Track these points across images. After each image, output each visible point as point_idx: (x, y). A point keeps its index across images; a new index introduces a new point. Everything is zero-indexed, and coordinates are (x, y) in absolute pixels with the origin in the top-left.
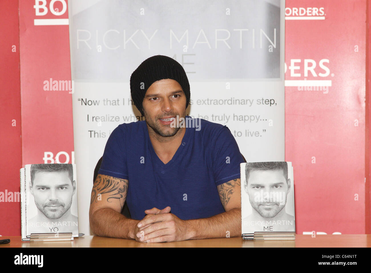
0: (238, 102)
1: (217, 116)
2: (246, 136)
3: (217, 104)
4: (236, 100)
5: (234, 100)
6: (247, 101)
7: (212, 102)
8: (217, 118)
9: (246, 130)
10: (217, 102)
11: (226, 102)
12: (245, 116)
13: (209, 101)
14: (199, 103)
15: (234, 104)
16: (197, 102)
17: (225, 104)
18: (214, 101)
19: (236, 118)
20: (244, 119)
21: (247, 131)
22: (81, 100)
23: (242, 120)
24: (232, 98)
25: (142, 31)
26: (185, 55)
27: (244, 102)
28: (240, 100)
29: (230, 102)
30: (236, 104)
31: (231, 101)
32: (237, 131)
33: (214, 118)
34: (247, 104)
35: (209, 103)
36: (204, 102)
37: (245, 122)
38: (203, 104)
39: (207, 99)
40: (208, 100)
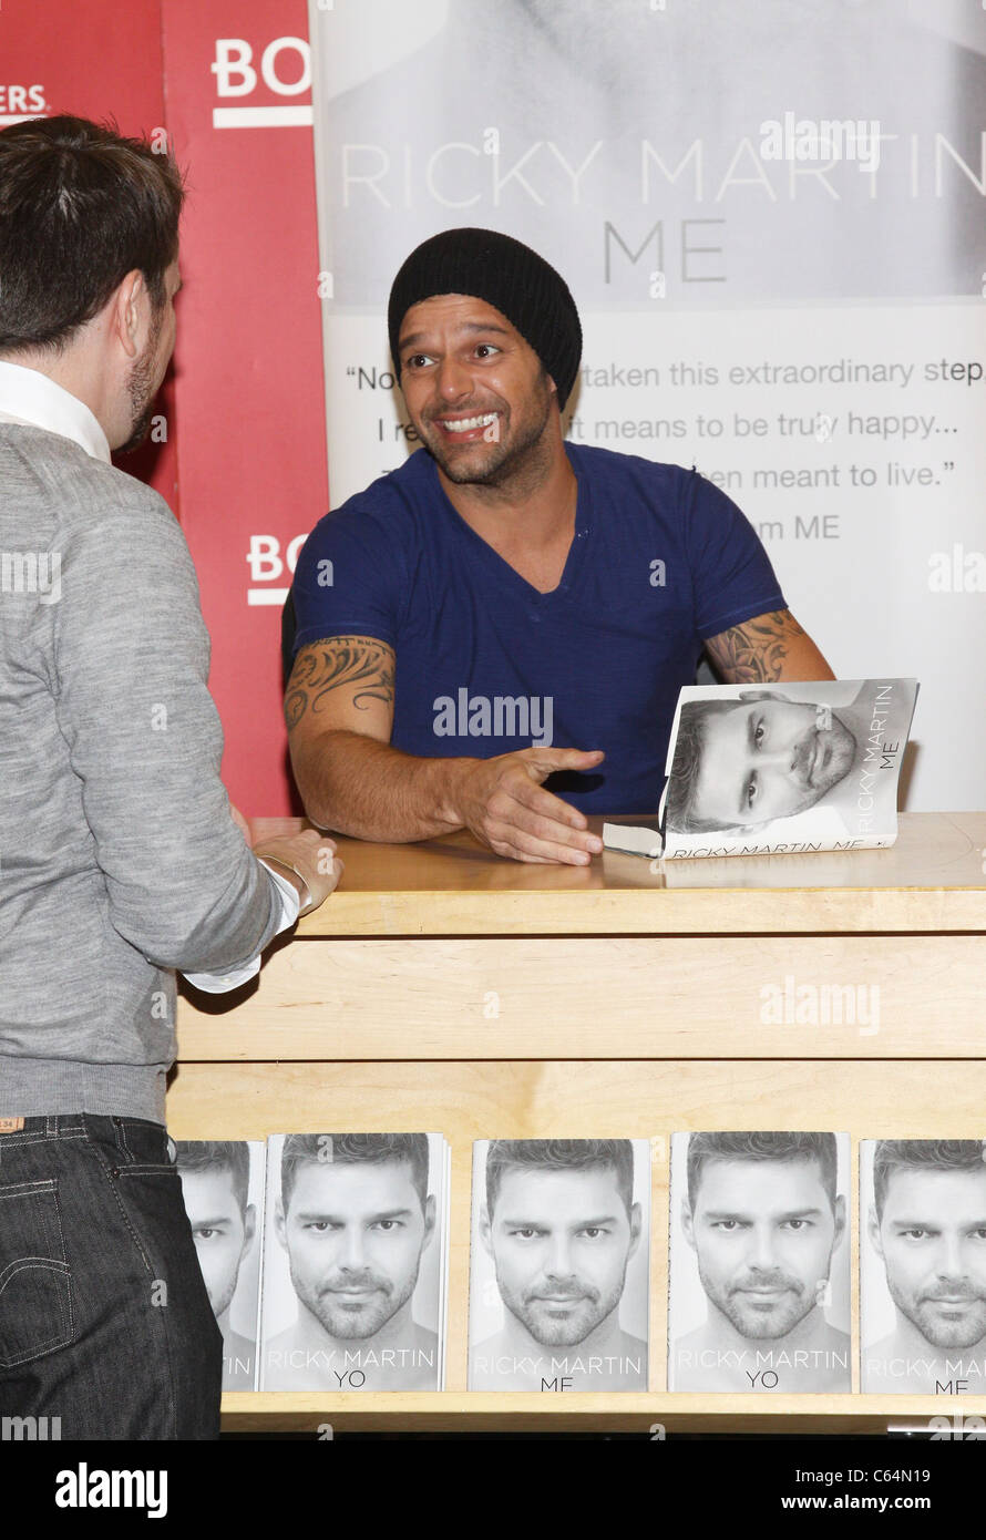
0: (862, 372)
1: (796, 420)
2: (890, 483)
3: (796, 381)
4: (857, 368)
5: (850, 368)
6: (892, 368)
7: (781, 374)
8: (796, 426)
9: (890, 466)
10: (795, 375)
11: (826, 372)
12: (886, 420)
13: (770, 373)
14: (737, 379)
15: (850, 380)
16: (731, 375)
17: (821, 380)
18: (786, 370)
19: (856, 424)
20: (882, 430)
21: (894, 468)
22: (357, 371)
23: (878, 431)
24: (843, 362)
25: (551, 145)
26: (690, 222)
27: (881, 374)
28: (871, 368)
29: (837, 374)
30: (857, 380)
31: (842, 368)
32: (860, 468)
33: (786, 424)
34: (891, 378)
35: (770, 378)
36: (753, 376)
37: (885, 438)
38: (749, 382)
39: (763, 365)
40: (766, 368)
